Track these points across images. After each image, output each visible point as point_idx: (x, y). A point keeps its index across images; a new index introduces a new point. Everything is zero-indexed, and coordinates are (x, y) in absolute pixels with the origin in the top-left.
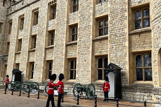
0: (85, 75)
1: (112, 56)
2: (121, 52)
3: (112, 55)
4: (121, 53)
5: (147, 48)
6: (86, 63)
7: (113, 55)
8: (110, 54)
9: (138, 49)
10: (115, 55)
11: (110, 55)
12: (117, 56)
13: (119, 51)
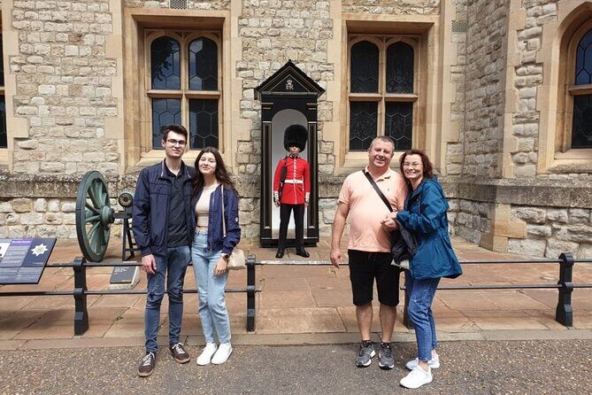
0: (79, 121)
1: (255, 30)
2: (305, 13)
3: (253, 22)
4: (304, 19)
5: (418, 10)
6: (86, 51)
7: (259, 27)
8: (241, 18)
9: (378, 9)
10: (273, 26)
11: (244, 21)
12: (282, 30)
13: (292, 8)
